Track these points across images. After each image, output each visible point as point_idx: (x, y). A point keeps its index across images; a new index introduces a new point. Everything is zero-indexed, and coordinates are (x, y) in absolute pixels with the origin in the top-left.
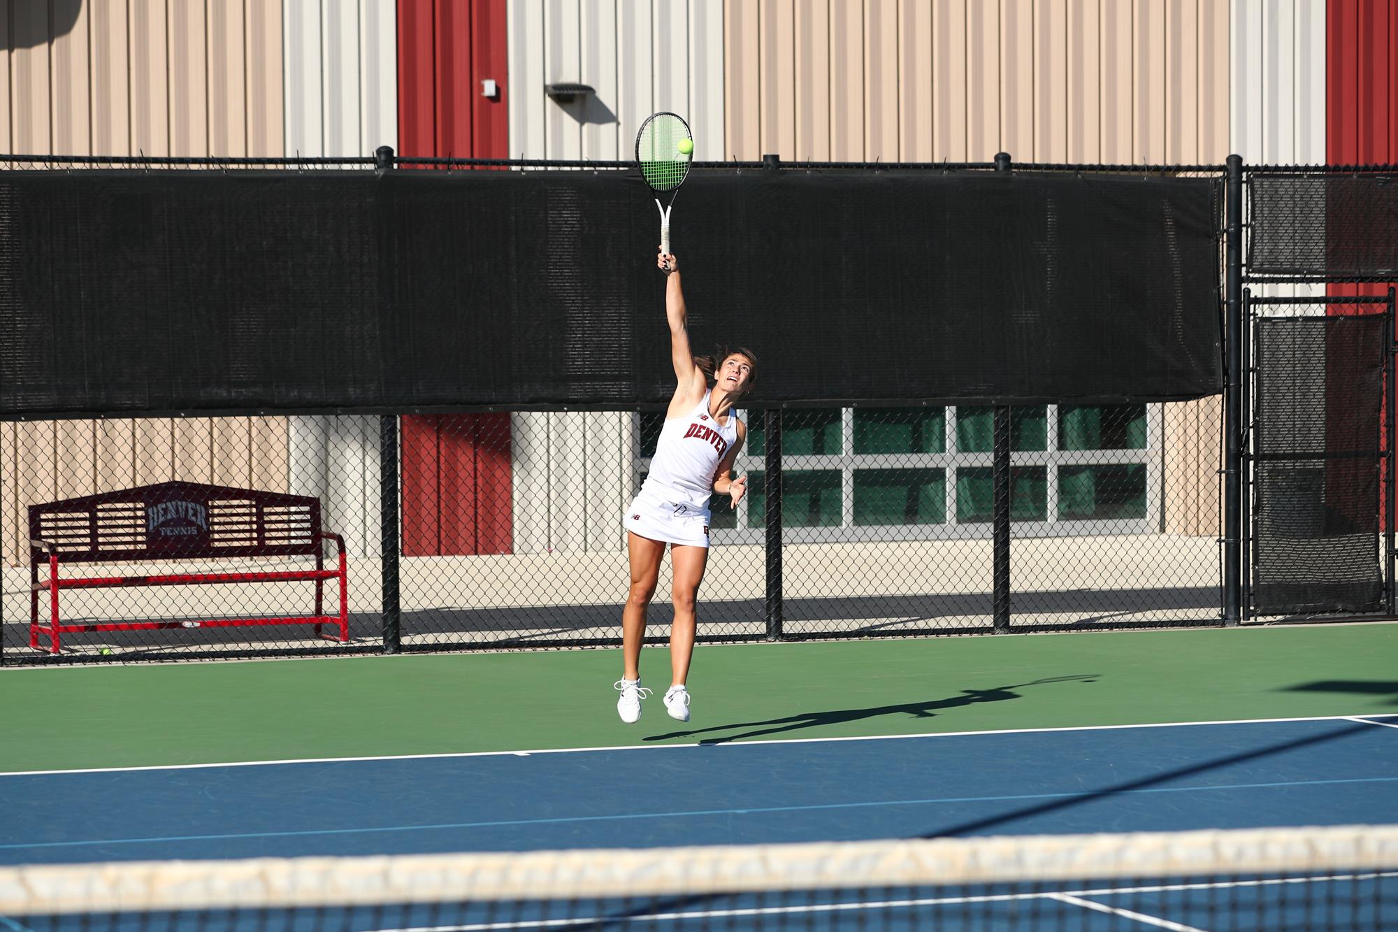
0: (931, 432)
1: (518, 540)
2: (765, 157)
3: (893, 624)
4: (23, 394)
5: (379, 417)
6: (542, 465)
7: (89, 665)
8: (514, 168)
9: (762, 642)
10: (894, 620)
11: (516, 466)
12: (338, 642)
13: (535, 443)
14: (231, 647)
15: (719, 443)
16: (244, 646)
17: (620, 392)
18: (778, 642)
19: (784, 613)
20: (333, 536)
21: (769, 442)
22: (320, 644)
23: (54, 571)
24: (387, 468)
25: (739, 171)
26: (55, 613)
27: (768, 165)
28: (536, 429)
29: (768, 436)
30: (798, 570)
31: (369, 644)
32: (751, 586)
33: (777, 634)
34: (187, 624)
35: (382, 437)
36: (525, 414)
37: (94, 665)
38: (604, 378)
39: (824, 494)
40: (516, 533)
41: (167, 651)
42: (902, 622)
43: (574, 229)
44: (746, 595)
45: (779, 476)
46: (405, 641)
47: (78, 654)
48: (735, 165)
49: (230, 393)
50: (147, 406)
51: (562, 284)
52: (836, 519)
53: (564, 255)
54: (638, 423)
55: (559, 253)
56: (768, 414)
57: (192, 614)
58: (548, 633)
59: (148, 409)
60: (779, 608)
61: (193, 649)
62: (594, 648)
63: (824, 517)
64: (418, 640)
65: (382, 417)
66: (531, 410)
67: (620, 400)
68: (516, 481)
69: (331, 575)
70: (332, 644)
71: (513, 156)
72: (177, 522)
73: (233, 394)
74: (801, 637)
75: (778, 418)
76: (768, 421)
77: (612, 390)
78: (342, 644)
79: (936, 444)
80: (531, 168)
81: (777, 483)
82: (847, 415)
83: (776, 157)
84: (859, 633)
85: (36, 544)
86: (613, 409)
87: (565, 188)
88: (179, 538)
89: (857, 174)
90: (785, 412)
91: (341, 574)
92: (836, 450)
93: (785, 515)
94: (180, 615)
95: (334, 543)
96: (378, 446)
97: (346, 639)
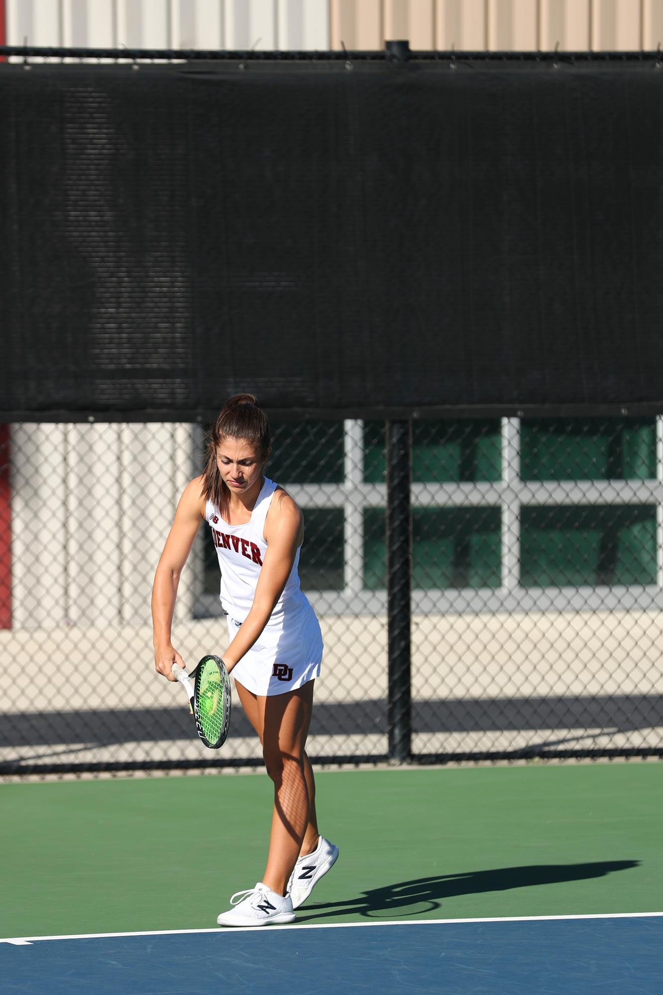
0: (634, 454)
1: (19, 614)
2: (389, 44)
3: (577, 739)
6: (55, 503)
8: (14, 60)
9: (382, 767)
10: (580, 732)
11: (18, 504)
13: (46, 470)
15: (244, 550)
17: (172, 394)
18: (405, 767)
19: (414, 724)
21: (393, 469)
25: (349, 66)
27: (393, 56)
28: (47, 448)
29: (390, 459)
30: (435, 659)
32: (366, 682)
33: (404, 754)
36: (30, 427)
38: (148, 374)
39: (475, 540)
40: (16, 603)
42: (588, 737)
43: (105, 151)
44: (358, 695)
45: (406, 520)
48: (344, 56)
51: (85, 234)
52: (493, 579)
53: (89, 190)
54: (200, 440)
55: (82, 187)
56: (391, 429)
58: (64, 752)
60: (407, 717)
62: (131, 775)
63: (475, 580)
66: (39, 420)
67: (172, 406)
68: (18, 526)
71: (13, 40)
74: (440, 758)
75: (405, 434)
76: (391, 437)
77: (159, 389)
79: (643, 470)
80: (39, 60)
81: (403, 529)
82: (510, 428)
83: (404, 44)
84: (527, 753)
86: (162, 419)
87: (90, 89)
89: (527, 69)
90: (416, 423)
92: (494, 475)
93: (416, 572)
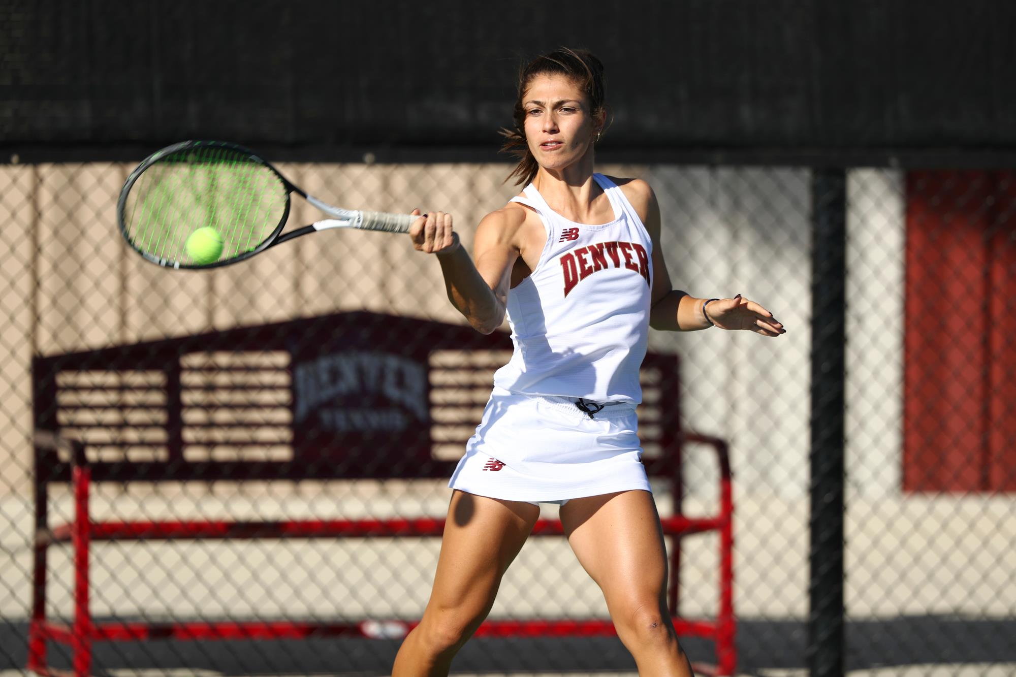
5: (806, 173)
20: (702, 439)
23: (82, 500)
26: (82, 593)
34: (373, 629)
35: (815, 218)
57: (382, 607)
65: (815, 173)
69: (701, 527)
72: (351, 401)
85: (46, 439)
88: (354, 436)
91: (723, 525)
97: (728, 671)
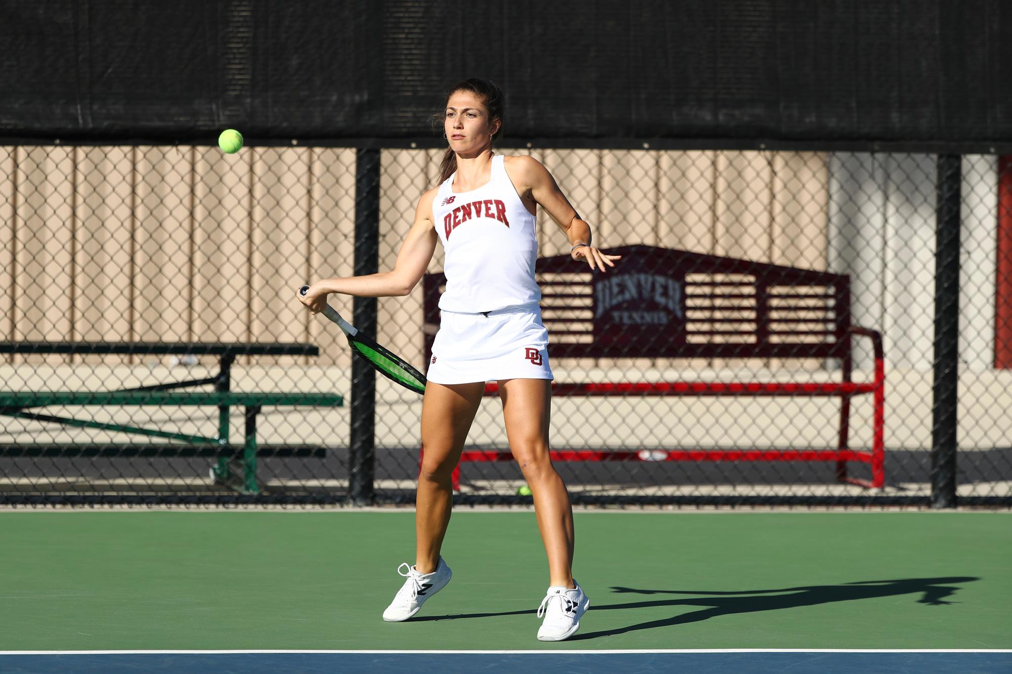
4: (415, 109)
5: (934, 156)
7: (497, 509)
12: (866, 488)
14: (705, 490)
16: (724, 490)
20: (864, 332)
22: (838, 491)
24: (945, 233)
31: (910, 494)
34: (645, 455)
35: (939, 187)
37: (505, 509)
41: (613, 493)
46: (964, 490)
47: (482, 493)
49: (715, 115)
50: (594, 131)
57: (651, 441)
59: (597, 137)
61: (650, 491)
64: (983, 490)
65: (940, 157)
69: (862, 389)
70: (855, 491)
72: (632, 305)
73: (721, 118)
78: (873, 492)
88: (634, 328)
91: (877, 389)
94: (632, 442)
95: (867, 343)
96: (933, 199)
97: (880, 484)
